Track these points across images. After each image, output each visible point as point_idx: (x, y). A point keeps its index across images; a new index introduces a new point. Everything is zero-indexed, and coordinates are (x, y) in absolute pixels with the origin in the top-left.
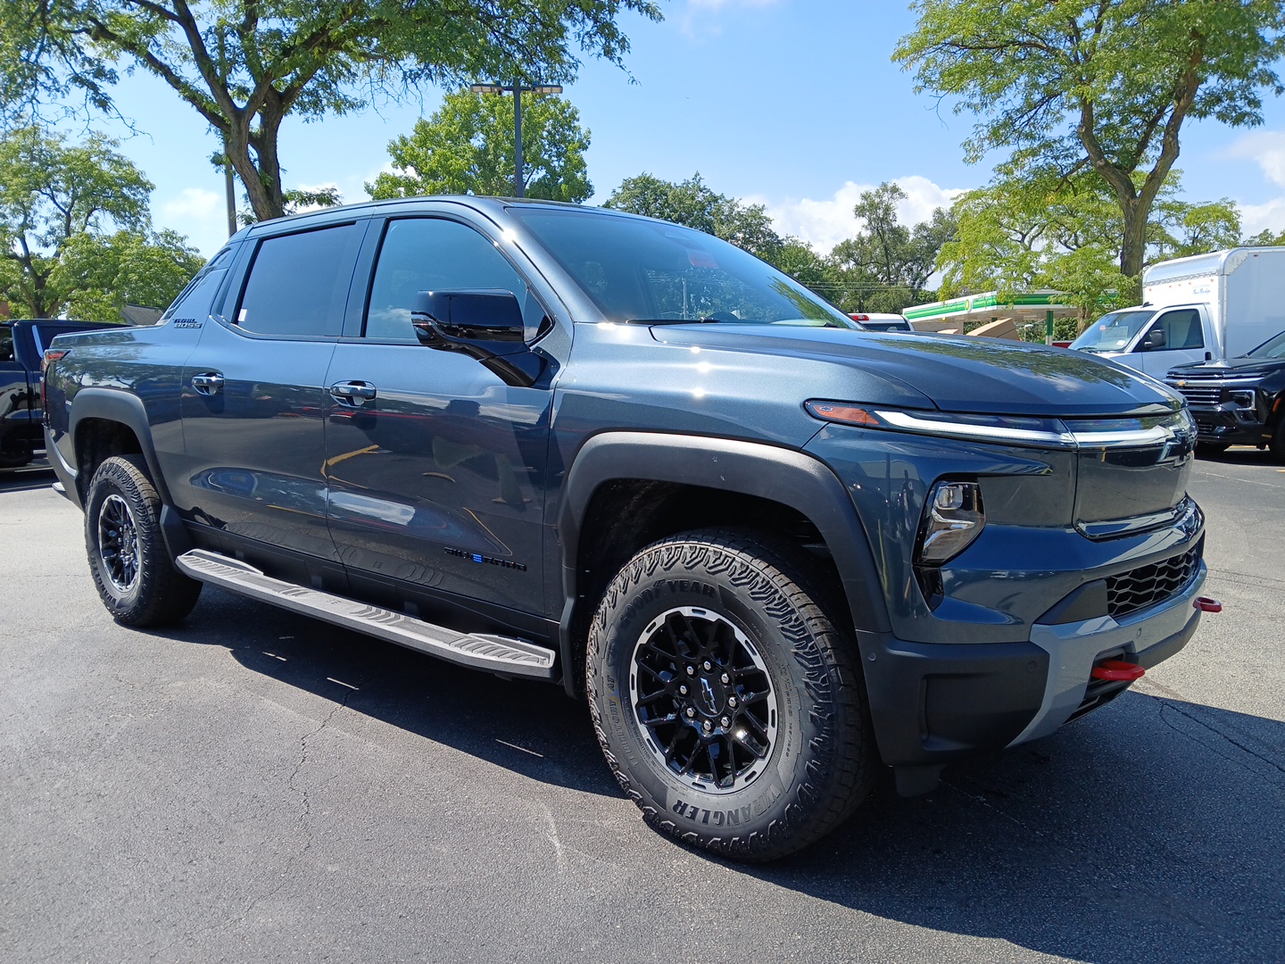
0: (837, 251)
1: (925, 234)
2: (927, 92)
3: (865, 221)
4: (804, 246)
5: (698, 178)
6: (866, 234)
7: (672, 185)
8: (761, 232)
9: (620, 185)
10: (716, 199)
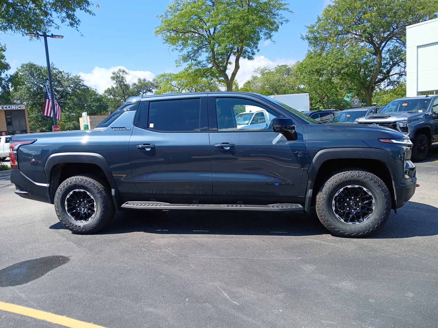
0: (106, 92)
1: (136, 86)
2: (167, 44)
3: (115, 82)
4: (94, 90)
5: (53, 64)
6: (115, 86)
7: (42, 67)
8: (80, 84)
9: (20, 66)
10: (61, 73)
